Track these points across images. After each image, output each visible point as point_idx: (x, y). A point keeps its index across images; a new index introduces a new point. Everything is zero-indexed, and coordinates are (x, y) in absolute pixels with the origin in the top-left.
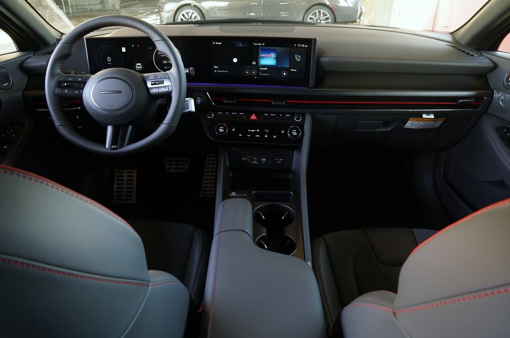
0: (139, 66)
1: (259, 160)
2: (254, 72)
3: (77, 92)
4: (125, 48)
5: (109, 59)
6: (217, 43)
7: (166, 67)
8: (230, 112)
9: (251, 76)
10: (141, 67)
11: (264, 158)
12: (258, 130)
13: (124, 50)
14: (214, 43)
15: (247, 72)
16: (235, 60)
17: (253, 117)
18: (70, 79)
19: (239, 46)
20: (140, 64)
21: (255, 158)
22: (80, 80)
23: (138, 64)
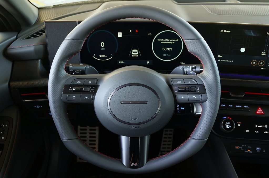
0: (135, 53)
1: (253, 149)
2: (261, 63)
3: (86, 98)
4: (121, 33)
5: (103, 44)
6: (225, 31)
7: (165, 55)
8: (234, 104)
9: (258, 67)
10: (137, 54)
11: (258, 147)
12: (266, 126)
13: (120, 35)
14: (222, 31)
15: (254, 63)
16: (243, 50)
17: (260, 111)
18: (79, 82)
19: (250, 35)
20: (136, 51)
21: (249, 147)
22: (90, 82)
23: (134, 51)
